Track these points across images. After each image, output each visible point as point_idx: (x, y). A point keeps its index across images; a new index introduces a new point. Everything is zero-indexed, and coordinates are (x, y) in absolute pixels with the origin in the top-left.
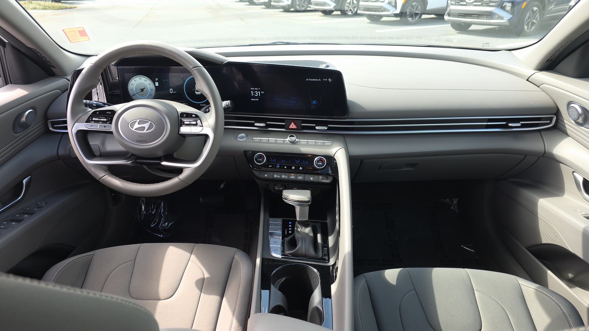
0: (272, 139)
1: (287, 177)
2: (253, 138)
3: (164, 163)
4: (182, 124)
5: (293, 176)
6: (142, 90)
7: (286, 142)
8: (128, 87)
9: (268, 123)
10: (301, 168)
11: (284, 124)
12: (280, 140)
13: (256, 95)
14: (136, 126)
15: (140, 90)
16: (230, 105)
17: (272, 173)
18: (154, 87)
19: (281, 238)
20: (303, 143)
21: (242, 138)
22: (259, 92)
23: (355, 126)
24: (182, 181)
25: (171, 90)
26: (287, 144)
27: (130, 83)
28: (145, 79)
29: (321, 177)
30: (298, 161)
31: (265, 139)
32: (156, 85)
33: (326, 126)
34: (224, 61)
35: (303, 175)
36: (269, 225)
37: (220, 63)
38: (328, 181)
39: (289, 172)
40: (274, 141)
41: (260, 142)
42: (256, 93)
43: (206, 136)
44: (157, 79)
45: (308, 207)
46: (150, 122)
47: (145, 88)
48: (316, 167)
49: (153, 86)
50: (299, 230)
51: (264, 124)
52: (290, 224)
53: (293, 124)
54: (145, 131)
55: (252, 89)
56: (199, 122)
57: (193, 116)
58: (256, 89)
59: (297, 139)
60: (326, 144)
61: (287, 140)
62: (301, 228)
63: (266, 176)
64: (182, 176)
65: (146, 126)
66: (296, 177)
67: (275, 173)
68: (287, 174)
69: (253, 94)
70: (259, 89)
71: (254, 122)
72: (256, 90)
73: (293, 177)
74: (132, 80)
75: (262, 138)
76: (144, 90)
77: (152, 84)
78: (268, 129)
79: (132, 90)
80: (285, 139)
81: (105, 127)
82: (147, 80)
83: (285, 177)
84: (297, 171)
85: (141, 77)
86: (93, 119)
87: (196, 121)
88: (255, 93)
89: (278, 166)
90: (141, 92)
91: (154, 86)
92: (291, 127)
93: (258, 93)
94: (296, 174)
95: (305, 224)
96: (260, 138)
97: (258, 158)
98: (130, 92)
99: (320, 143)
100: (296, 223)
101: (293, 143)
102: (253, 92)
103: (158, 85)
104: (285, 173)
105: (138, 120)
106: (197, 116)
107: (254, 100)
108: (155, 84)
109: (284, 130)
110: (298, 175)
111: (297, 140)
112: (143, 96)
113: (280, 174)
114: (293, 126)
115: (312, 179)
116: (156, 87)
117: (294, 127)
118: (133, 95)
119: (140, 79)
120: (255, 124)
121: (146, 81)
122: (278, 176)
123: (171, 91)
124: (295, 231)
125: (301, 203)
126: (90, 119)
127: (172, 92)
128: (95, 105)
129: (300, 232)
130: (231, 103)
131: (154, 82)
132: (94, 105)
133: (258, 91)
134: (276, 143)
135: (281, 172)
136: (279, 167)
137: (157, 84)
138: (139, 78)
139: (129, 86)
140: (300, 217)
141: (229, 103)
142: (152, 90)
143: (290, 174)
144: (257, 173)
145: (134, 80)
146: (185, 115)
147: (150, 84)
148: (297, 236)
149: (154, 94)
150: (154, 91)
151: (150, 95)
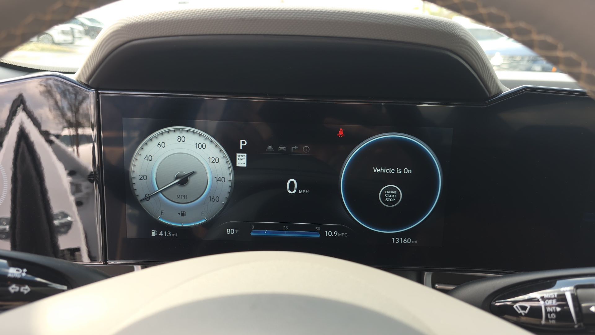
6: (184, 180)
8: (131, 168)
15: (177, 178)
18: (231, 171)
25: (292, 183)
27: (142, 152)
28: (201, 140)
32: (238, 165)
44: (243, 143)
47: (193, 173)
49: (227, 166)
74: (150, 144)
76: (192, 179)
77: (224, 160)
79: (144, 177)
82: (207, 143)
85: (184, 134)
90: (177, 187)
91: (230, 165)
98: (135, 187)
103: (245, 165)
108: (233, 160)
112: (182, 200)
116: (237, 170)
118: (147, 198)
119: (180, 139)
121: (201, 146)
123: (292, 188)
127: (295, 191)
131: (231, 151)
137: (242, 160)
138: (178, 134)
139: (136, 163)
142: (220, 180)
145: (155, 142)
147: (215, 160)
149: (227, 195)
150: (226, 187)
151: (212, 198)
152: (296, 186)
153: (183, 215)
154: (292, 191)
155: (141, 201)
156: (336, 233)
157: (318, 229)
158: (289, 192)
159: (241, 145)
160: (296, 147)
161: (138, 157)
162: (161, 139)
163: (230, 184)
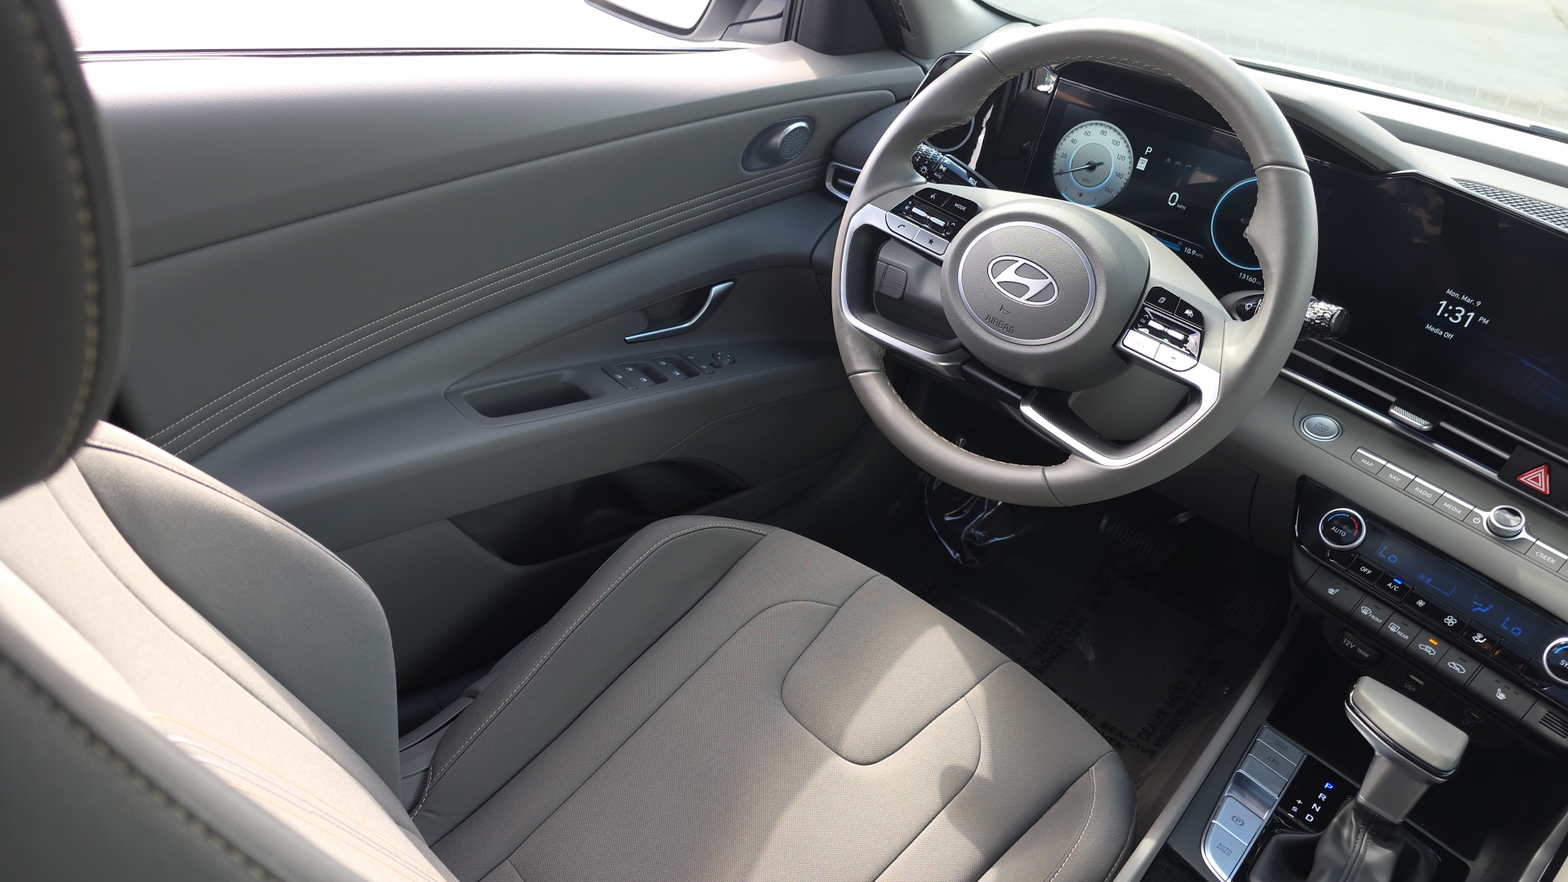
0: (1426, 487)
1: (1407, 637)
2: (1359, 450)
3: (1028, 411)
4: (1141, 324)
5: (1431, 645)
6: (1092, 167)
7: (1477, 521)
8: (1059, 146)
9: (1443, 424)
10: (1480, 636)
11: (1506, 456)
12: (1456, 503)
13: (1456, 318)
14: (1009, 275)
15: (1087, 164)
16: (1333, 321)
17: (1356, 595)
18: (1130, 171)
19: (1266, 816)
20: (1544, 556)
21: (1322, 431)
22: (1472, 315)
24: (1050, 488)
25: (1175, 196)
26: (1478, 529)
27: (1071, 135)
28: (1117, 138)
29: (1541, 711)
30: (1483, 608)
31: (1398, 472)
32: (1138, 167)
34: (1397, 166)
35: (1474, 665)
36: (1250, 746)
37: (1382, 168)
39: (1424, 627)
40: (1429, 496)
41: (1375, 476)
42: (1460, 312)
43: (1192, 394)
44: (1149, 149)
45: (1424, 788)
46: (1050, 279)
47: (1101, 163)
48: (1543, 668)
49: (1129, 165)
50: (1346, 832)
51: (1427, 422)
52: (1326, 791)
53: (1540, 473)
54: (1023, 300)
55: (1449, 292)
56: (1194, 339)
57: (1187, 312)
58: (1464, 298)
59: (1528, 532)
61: (1485, 515)
62: (1358, 832)
63: (1331, 591)
64: (1057, 474)
65: (1035, 285)
66: (1443, 657)
67: (1368, 599)
68: (1415, 629)
69: (1446, 310)
70: (1479, 303)
71: (1393, 399)
72: (1463, 304)
73: (1428, 649)
74: (1079, 130)
75: (1389, 465)
76: (1098, 168)
77: (1129, 160)
78: (1432, 442)
79: (1065, 156)
80: (1476, 510)
81: (931, 242)
82: (1122, 141)
83: (1400, 634)
84: (1457, 640)
85: (1107, 129)
86: (915, 210)
87: (1188, 332)
88: (1453, 313)
89: (1395, 583)
90: (1085, 171)
91: (1132, 165)
92: (1527, 479)
93: (1465, 318)
94: (1445, 647)
95: (1379, 830)
96: (1384, 463)
97: (1336, 522)
98: (1055, 162)
100: (1350, 805)
101: (1501, 536)
102: (1447, 306)
103: (1143, 169)
104: (1406, 621)
105: (1022, 261)
106: (1199, 318)
107: (1437, 331)
108: (1136, 162)
109: (1493, 475)
110: (1453, 652)
111: (1524, 535)
112: (1085, 183)
113: (1387, 612)
114: (1536, 479)
115: (1501, 696)
116: (1135, 171)
118: (1060, 173)
119: (1103, 133)
120: (1392, 411)
121: (1117, 143)
122: (1373, 617)
124: (1331, 828)
125: (1404, 758)
126: (907, 208)
127: (1174, 204)
128: (944, 169)
129: (1345, 844)
130: (1343, 317)
131: (1137, 154)
132: (942, 167)
133: (1469, 308)
134: (1431, 506)
135: (1396, 610)
136: (1396, 588)
137: (1142, 164)
138: (1103, 128)
139: (1064, 143)
140: (1372, 797)
141: (1332, 316)
142: (1119, 175)
143: (1424, 633)
144: (1304, 567)
145: (1084, 129)
146: (1164, 299)
147: (1121, 158)
148: (1326, 849)
149: (1120, 191)
150: (1121, 183)
151: (1107, 189)
152: (1176, 200)
153: (1080, 195)
154: (1172, 203)
155: (1056, 174)
156: (1194, 252)
157: (1181, 243)
158: (1169, 203)
159: (1147, 151)
160: (1190, 166)
161: (1067, 139)
162: (1089, 129)
163: (1125, 181)
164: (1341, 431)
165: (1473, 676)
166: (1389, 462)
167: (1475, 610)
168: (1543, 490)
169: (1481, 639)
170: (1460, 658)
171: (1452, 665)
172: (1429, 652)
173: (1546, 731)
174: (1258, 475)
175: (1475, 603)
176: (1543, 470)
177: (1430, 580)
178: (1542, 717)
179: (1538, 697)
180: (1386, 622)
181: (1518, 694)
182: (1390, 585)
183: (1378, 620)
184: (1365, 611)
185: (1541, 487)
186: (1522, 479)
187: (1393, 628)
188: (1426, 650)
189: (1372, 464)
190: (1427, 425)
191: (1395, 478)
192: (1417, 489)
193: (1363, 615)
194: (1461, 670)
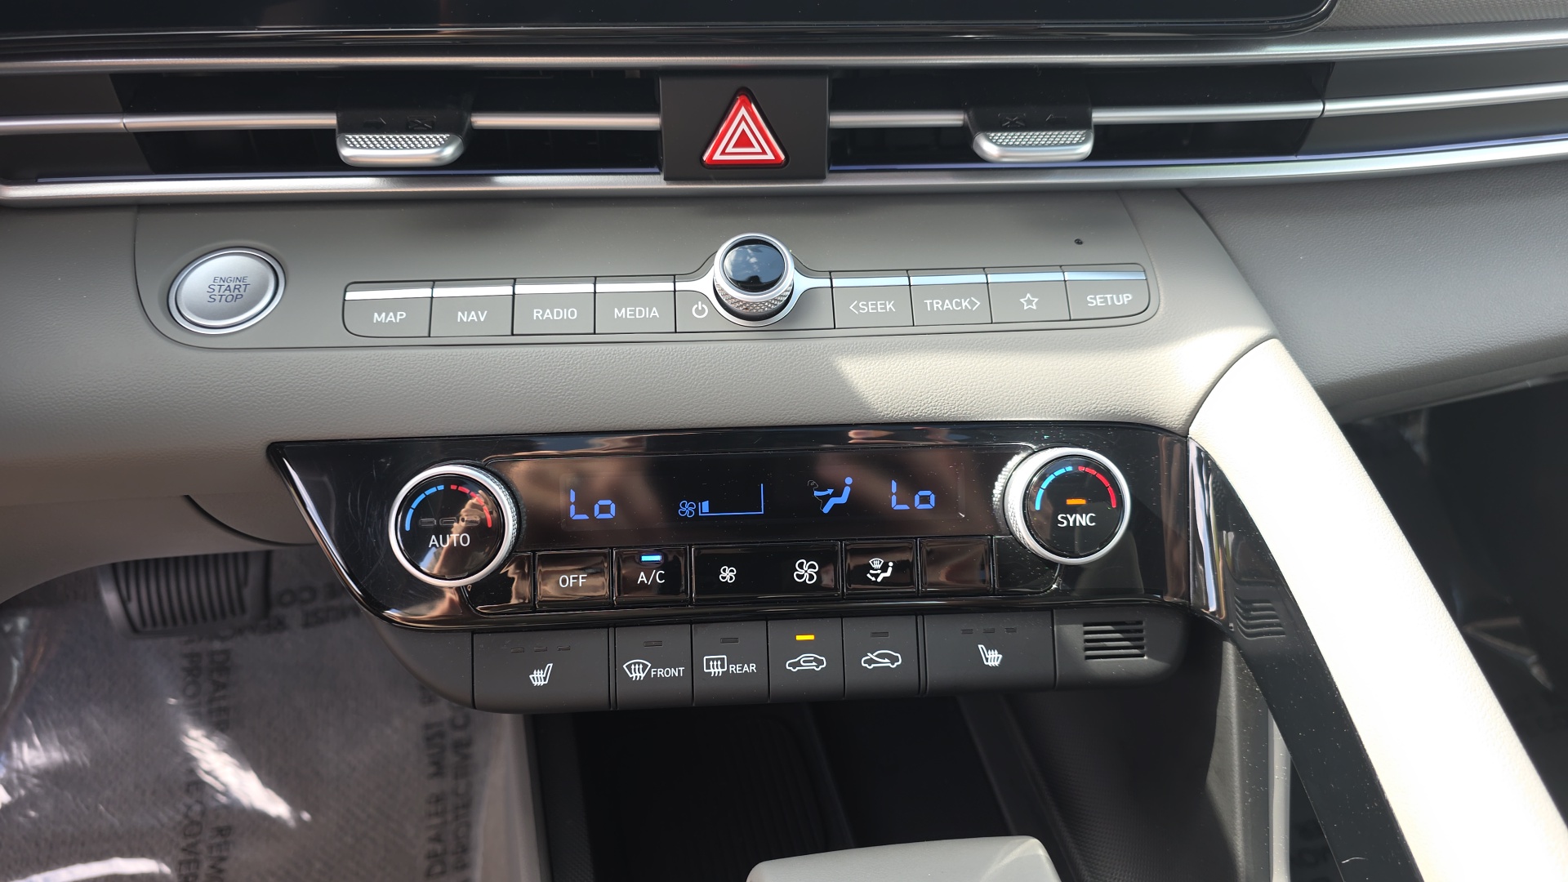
0: (552, 296)
1: (753, 667)
2: (350, 296)
5: (806, 647)
7: (699, 314)
9: (482, 121)
11: (653, 122)
12: (634, 297)
17: (592, 644)
20: (867, 307)
21: (237, 297)
23: (1335, 107)
26: (713, 330)
29: (1073, 633)
30: (838, 493)
31: (472, 297)
33: (1081, 122)
35: (904, 628)
38: (1145, 664)
39: (768, 616)
40: (569, 314)
41: (429, 341)
51: (442, 137)
53: (743, 118)
59: (805, 270)
60: (1096, 301)
61: (703, 285)
63: (539, 678)
66: (843, 658)
67: (625, 637)
68: (754, 635)
71: (329, 120)
73: (808, 662)
75: (439, 292)
78: (484, 178)
80: (680, 286)
83: (735, 669)
84: (842, 603)
89: (649, 567)
92: (724, 150)
94: (832, 626)
96: (425, 292)
97: (424, 521)
99: (1030, 303)
101: (766, 314)
109: (653, 182)
110: (856, 629)
111: (803, 283)
113: (675, 637)
114: (743, 141)
115: (993, 658)
117: (763, 149)
122: (661, 672)
134: (594, 336)
135: (692, 622)
136: (656, 575)
143: (777, 633)
164: (279, 267)
165: (919, 656)
166: (433, 283)
167: (826, 510)
168: (770, 156)
169: (884, 569)
170: (875, 634)
171: (870, 662)
172: (813, 666)
173: (1105, 666)
174: (188, 498)
175: (817, 493)
176: (743, 111)
177: (705, 506)
178: (1082, 645)
179: (1054, 609)
180: (693, 667)
181: (1014, 630)
182: (642, 577)
183: (674, 672)
184: (636, 671)
185: (764, 152)
186: (717, 157)
187: (715, 667)
188: (806, 667)
189: (402, 315)
190: (447, 143)
191: (473, 316)
192: (537, 314)
193: (638, 682)
194: (893, 660)
